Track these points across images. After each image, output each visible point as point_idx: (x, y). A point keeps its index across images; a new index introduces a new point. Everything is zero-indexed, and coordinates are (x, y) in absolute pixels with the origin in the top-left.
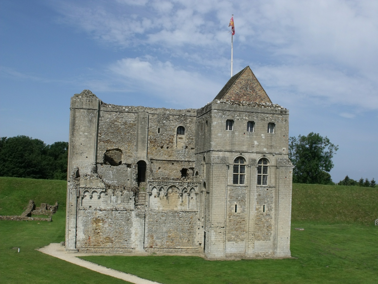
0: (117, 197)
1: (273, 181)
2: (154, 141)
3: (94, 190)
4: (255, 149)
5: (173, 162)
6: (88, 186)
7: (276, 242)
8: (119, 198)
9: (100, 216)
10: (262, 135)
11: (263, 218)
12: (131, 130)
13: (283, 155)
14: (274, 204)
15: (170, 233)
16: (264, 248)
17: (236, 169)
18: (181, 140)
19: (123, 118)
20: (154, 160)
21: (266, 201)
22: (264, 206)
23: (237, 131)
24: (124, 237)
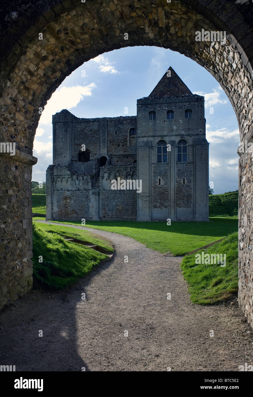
0: (80, 181)
1: (191, 158)
2: (113, 141)
3: (63, 177)
4: (174, 132)
5: (128, 156)
6: (59, 174)
7: (195, 208)
8: (81, 182)
9: (68, 194)
10: (180, 120)
11: (183, 189)
12: (96, 135)
13: (200, 136)
14: (192, 177)
15: (118, 206)
16: (185, 214)
17: (159, 151)
18: (133, 139)
19: (89, 126)
20: (113, 155)
21: (186, 175)
22: (184, 179)
23: (159, 120)
24: (85, 209)
